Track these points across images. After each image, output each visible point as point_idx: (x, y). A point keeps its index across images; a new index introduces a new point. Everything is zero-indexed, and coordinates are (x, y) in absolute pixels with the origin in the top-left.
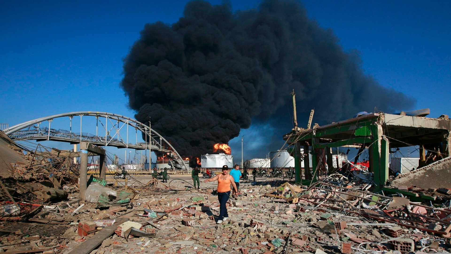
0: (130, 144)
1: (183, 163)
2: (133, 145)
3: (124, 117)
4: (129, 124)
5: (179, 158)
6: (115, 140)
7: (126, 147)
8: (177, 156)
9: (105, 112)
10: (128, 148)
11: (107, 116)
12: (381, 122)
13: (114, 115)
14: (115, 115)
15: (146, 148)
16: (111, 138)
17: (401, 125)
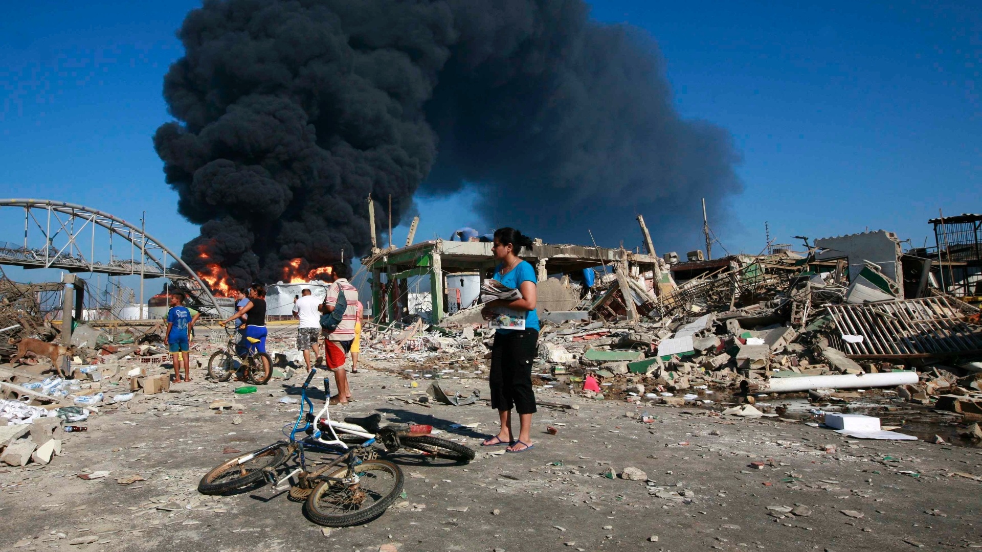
0: (97, 263)
1: (213, 303)
2: (104, 266)
3: (87, 208)
4: (96, 222)
5: (204, 291)
6: (66, 256)
7: (89, 270)
8: (200, 288)
9: (46, 199)
10: (94, 271)
11: (49, 207)
12: (438, 251)
13: (64, 206)
14: (67, 204)
15: (133, 272)
16: (56, 252)
17: (466, 253)
